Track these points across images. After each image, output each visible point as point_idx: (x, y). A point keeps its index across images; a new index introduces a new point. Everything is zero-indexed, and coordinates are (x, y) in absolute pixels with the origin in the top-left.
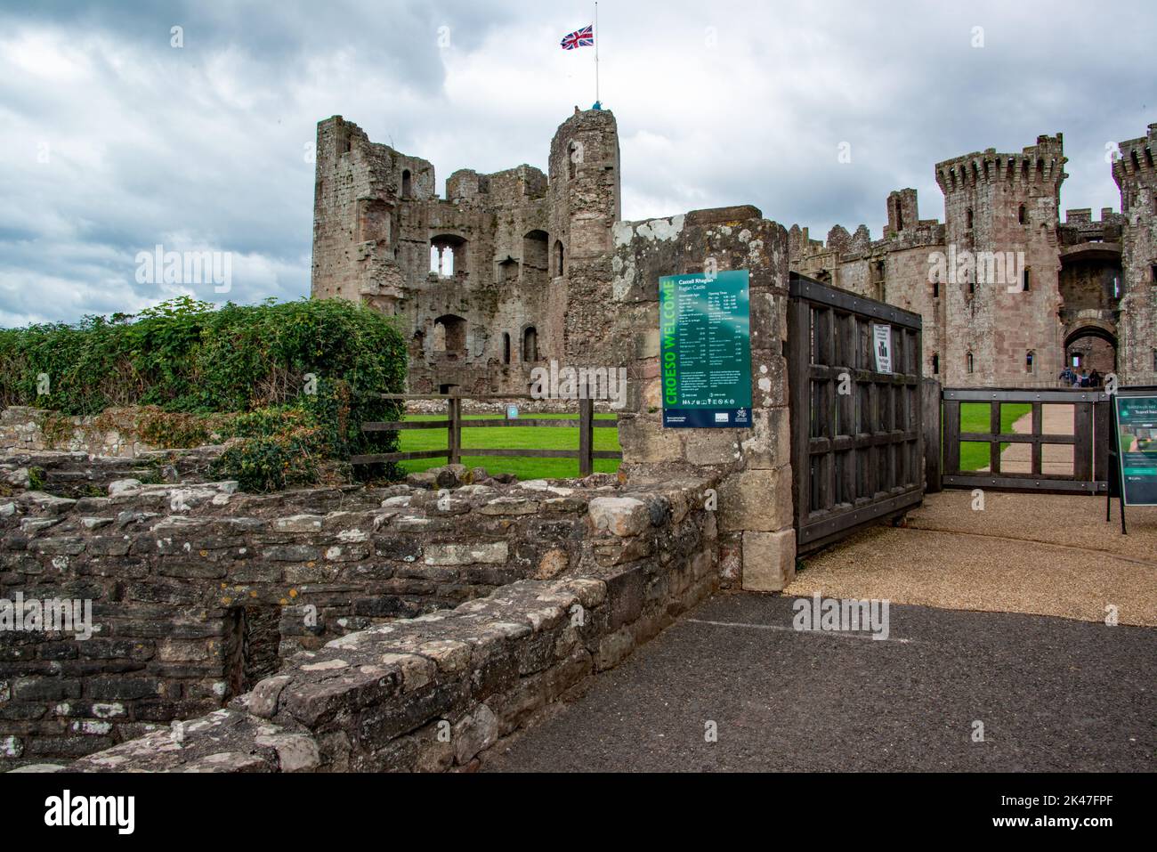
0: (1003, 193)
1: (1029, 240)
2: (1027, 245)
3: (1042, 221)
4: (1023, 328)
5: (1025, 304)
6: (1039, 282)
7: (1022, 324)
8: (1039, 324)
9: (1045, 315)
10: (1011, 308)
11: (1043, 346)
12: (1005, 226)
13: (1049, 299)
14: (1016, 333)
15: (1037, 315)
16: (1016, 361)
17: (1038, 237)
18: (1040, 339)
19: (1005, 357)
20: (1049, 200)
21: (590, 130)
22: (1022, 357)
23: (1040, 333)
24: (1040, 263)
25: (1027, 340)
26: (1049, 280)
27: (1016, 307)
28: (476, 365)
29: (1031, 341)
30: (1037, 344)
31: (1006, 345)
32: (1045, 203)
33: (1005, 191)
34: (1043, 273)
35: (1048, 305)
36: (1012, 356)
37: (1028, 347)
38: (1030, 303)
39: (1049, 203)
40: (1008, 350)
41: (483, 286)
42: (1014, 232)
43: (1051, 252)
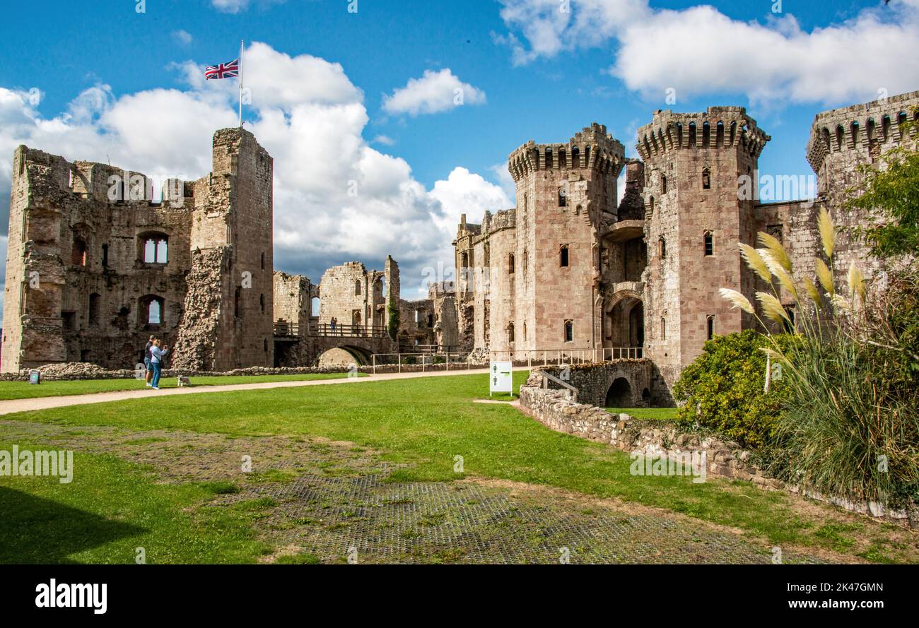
0: (544, 180)
1: (569, 220)
2: (565, 225)
3: (578, 203)
4: (562, 300)
5: (563, 279)
6: (576, 258)
7: (560, 297)
8: (577, 296)
9: (582, 288)
10: (550, 282)
11: (580, 316)
12: (545, 209)
13: (586, 273)
14: (555, 305)
15: (575, 288)
16: (555, 330)
17: (576, 217)
18: (578, 310)
19: (544, 327)
20: (583, 184)
21: (221, 145)
22: (560, 327)
23: (577, 304)
24: (577, 241)
25: (565, 311)
26: (586, 256)
27: (555, 282)
28: (173, 335)
29: (569, 313)
30: (574, 315)
31: (545, 316)
32: (580, 187)
33: (546, 178)
34: (580, 250)
35: (585, 278)
36: (551, 326)
37: (566, 317)
38: (568, 277)
39: (583, 187)
40: (546, 320)
41: (181, 271)
42: (553, 213)
43: (588, 231)
